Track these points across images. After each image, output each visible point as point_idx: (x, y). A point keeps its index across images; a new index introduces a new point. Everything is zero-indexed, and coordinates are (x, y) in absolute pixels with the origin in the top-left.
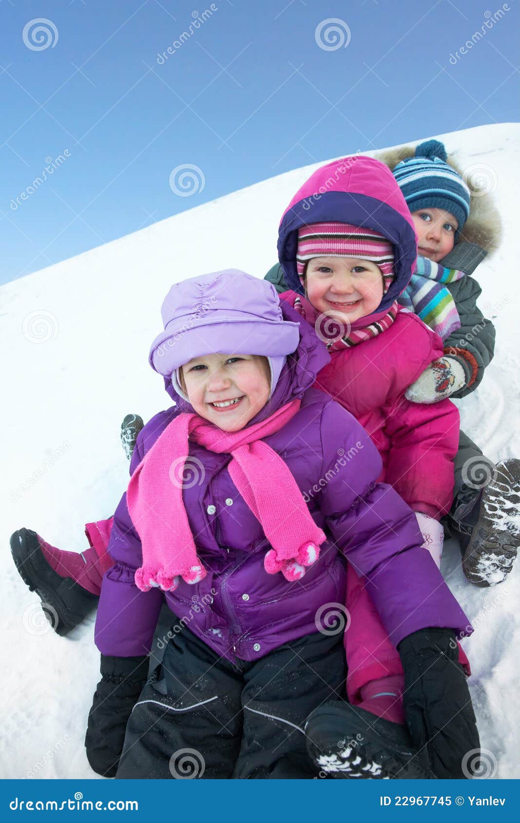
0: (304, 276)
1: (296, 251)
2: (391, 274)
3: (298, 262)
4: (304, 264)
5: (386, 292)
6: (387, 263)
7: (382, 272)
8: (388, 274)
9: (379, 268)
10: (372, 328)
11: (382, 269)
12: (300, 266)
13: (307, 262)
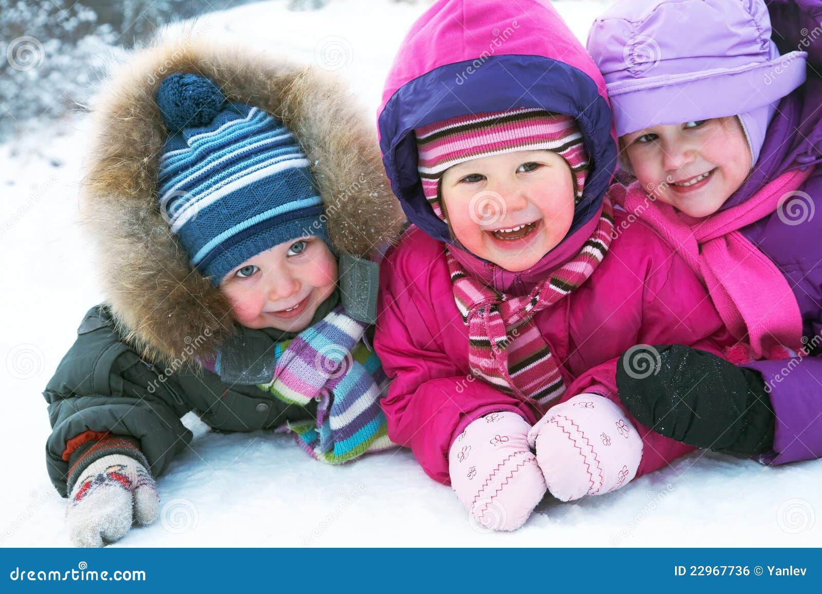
0: (440, 200)
1: (417, 162)
2: (583, 163)
3: (424, 180)
4: (437, 180)
5: (580, 194)
6: (574, 147)
7: (568, 163)
8: (579, 165)
9: (563, 157)
10: (589, 249)
11: (567, 158)
12: (429, 185)
13: (440, 175)
